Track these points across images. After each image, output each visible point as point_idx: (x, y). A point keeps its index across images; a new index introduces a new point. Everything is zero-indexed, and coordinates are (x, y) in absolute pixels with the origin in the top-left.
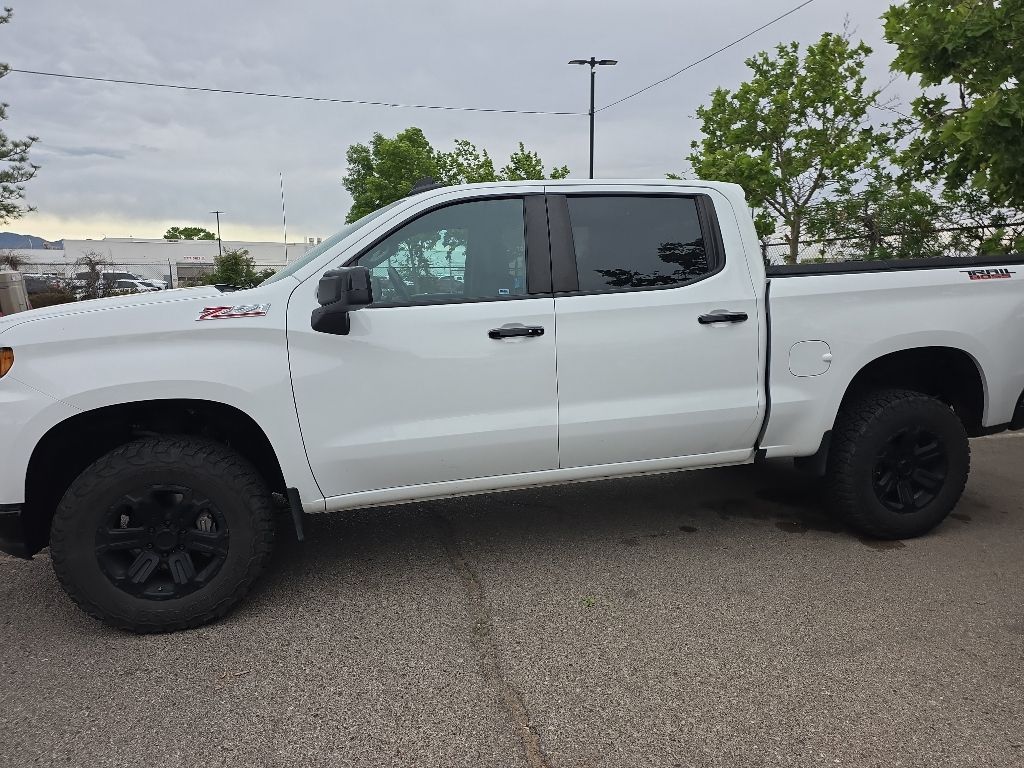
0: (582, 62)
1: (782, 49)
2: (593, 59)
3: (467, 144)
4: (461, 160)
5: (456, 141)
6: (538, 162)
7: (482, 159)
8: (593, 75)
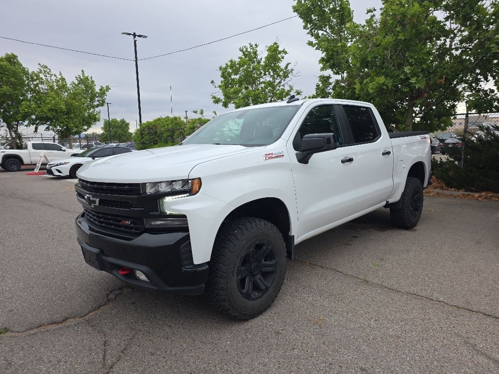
0: (129, 34)
1: (251, 46)
2: (135, 33)
3: (46, 67)
4: (41, 75)
5: (39, 64)
6: (93, 82)
7: (59, 77)
8: (135, 41)
